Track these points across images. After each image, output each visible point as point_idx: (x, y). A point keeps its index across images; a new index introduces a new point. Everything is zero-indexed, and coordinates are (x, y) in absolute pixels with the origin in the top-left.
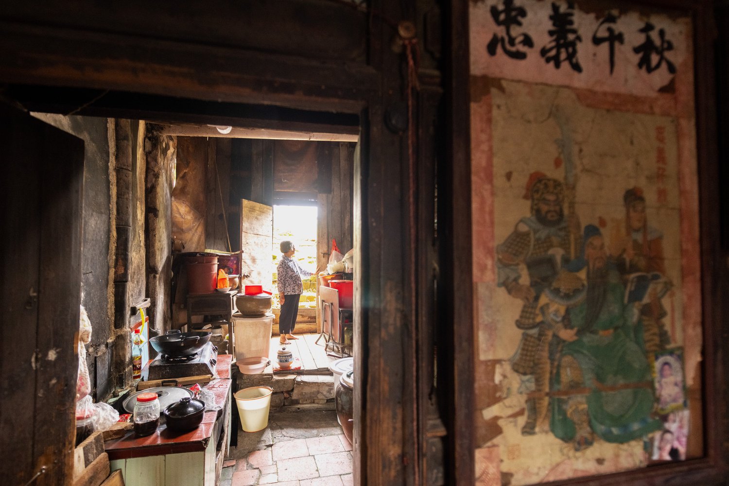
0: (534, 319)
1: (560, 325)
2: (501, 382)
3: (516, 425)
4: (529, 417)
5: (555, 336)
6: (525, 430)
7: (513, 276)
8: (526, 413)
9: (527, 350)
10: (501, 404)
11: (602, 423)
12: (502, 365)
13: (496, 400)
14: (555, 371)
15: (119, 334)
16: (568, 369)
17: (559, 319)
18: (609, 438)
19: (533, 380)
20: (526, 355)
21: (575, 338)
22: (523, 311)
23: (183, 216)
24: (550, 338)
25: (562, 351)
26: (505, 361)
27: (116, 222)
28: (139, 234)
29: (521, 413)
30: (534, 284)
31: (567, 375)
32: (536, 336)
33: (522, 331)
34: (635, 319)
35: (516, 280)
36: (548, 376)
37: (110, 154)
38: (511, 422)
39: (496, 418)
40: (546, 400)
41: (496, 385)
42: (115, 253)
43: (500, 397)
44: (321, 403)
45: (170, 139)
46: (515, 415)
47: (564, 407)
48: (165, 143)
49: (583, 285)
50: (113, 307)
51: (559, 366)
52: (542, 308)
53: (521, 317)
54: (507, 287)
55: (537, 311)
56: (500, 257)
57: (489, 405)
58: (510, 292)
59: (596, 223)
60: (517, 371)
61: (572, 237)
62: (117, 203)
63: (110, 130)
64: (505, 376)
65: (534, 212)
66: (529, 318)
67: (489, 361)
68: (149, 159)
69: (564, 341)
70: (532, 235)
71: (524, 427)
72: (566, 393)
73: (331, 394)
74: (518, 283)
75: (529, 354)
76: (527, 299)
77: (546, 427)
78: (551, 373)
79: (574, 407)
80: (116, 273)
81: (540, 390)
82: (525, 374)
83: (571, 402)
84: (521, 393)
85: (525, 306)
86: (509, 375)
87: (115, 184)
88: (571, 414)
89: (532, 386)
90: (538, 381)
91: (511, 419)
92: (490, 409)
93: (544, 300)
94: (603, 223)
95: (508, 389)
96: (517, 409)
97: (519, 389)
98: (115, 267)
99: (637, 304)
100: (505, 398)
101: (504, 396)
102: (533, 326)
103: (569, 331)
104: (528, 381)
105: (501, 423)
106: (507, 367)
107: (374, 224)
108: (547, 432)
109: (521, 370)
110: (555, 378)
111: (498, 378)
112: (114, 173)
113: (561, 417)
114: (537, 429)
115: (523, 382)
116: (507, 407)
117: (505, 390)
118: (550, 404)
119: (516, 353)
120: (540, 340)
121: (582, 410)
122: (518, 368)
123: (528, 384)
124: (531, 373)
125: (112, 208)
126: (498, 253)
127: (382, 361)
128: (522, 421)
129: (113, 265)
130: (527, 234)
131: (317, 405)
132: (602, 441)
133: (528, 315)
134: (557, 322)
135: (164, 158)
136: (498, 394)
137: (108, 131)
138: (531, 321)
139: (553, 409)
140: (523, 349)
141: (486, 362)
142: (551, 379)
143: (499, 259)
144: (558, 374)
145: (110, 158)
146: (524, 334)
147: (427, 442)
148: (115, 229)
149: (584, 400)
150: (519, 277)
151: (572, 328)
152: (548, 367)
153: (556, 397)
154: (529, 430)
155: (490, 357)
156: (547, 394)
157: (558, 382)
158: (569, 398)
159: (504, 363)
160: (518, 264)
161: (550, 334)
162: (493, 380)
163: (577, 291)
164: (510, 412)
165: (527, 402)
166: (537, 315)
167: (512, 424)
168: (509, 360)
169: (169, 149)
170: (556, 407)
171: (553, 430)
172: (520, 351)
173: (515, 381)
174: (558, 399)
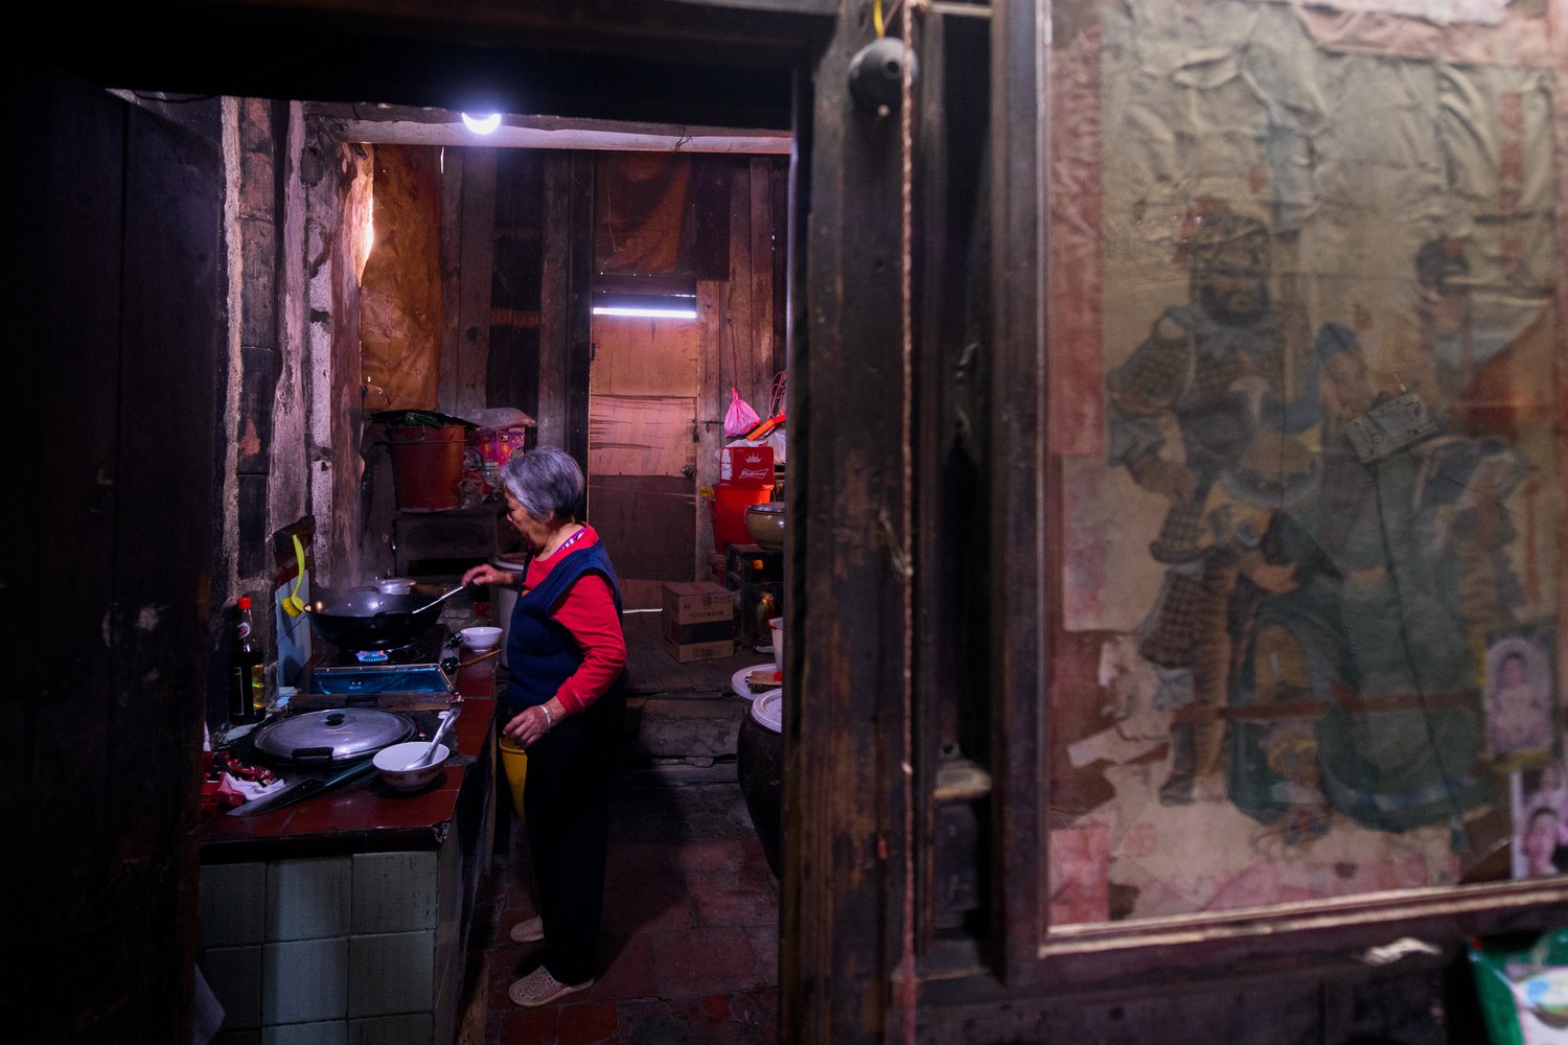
0: (1194, 539)
1: (1255, 555)
2: (1113, 681)
3: (1146, 781)
4: (1177, 764)
5: (1243, 579)
6: (1168, 792)
7: (1145, 440)
8: (1172, 754)
9: (1177, 611)
10: (1112, 732)
11: (1352, 785)
12: (1116, 644)
13: (1101, 723)
14: (1241, 660)
15: (249, 589)
16: (1274, 657)
17: (1255, 542)
18: (1367, 816)
19: (1189, 679)
20: (1174, 622)
21: (1291, 586)
22: (1168, 522)
23: (388, 332)
24: (1231, 585)
25: (1257, 615)
26: (1123, 634)
27: (242, 339)
28: (289, 369)
29: (1160, 753)
30: (1194, 461)
31: (1271, 669)
32: (1199, 578)
33: (1165, 567)
34: (1438, 544)
35: (1152, 450)
36: (1224, 669)
37: (228, 183)
38: (1135, 774)
39: (1101, 764)
40: (1219, 729)
41: (1101, 689)
42: (239, 407)
43: (1111, 715)
44: (701, 765)
45: (358, 154)
46: (1144, 760)
47: (1262, 743)
48: (348, 163)
49: (1313, 465)
50: (236, 529)
51: (1251, 649)
52: (1213, 515)
53: (1164, 535)
54: (1130, 466)
55: (1202, 523)
56: (1117, 396)
57: (1086, 734)
58: (1137, 477)
59: (1347, 320)
60: (1151, 658)
61: (1289, 352)
62: (243, 296)
63: (227, 129)
64: (1122, 669)
65: (1197, 294)
66: (1182, 538)
67: (1088, 633)
68: (311, 199)
69: (1265, 592)
70: (1192, 348)
71: (1167, 786)
72: (1266, 712)
73: (725, 744)
74: (1157, 459)
75: (1180, 619)
76: (1178, 493)
77: (1219, 785)
78: (1233, 663)
79: (1285, 745)
80: (240, 451)
81: (1204, 702)
82: (1170, 665)
83: (1277, 734)
84: (1160, 708)
85: (1173, 511)
86: (1132, 669)
87: (239, 252)
88: (1277, 759)
89: (1187, 693)
90: (1201, 683)
91: (1136, 768)
92: (1086, 743)
93: (1217, 498)
94: (1364, 318)
95: (1131, 698)
96: (1149, 746)
97: (1156, 697)
98: (239, 439)
99: (1442, 510)
100: (1123, 719)
101: (1121, 714)
102: (1192, 557)
103: (1276, 570)
104: (1177, 680)
105: (1111, 775)
106: (1129, 650)
107: (822, 320)
108: (1218, 800)
109: (1161, 656)
110: (1243, 675)
111: (1105, 674)
112: (238, 228)
113: (1252, 767)
114: (1196, 792)
115: (1164, 682)
116: (1126, 739)
117: (1123, 699)
118: (1227, 736)
119: (1150, 616)
120: (1206, 588)
121: (1306, 752)
122: (1151, 651)
123: (1177, 689)
124: (1184, 665)
125: (233, 306)
126: (1111, 388)
127: (836, 627)
128: (1161, 771)
129: (236, 434)
130: (1182, 344)
131: (690, 768)
132: (1350, 824)
133: (1180, 531)
134: (1248, 549)
135: (345, 197)
136: (1107, 710)
137: (224, 132)
138: (1187, 545)
139: (1236, 747)
140: (1166, 608)
141: (1080, 637)
142: (1231, 678)
143: (1114, 403)
144: (1249, 666)
145: (228, 193)
146: (1168, 574)
147: (936, 813)
148: (239, 354)
149: (1309, 731)
150: (1162, 442)
151: (1284, 562)
152: (1225, 649)
153: (1243, 721)
154: (1176, 790)
155: (1090, 624)
156: (1222, 713)
157: (1251, 686)
158: (1273, 725)
159: (1121, 638)
160: (1157, 415)
161: (1231, 574)
162: (1096, 678)
163: (1298, 479)
164: (1133, 751)
165: (1173, 728)
166: (1203, 531)
167: (1138, 778)
168: (1134, 633)
169: (355, 176)
170: (1242, 743)
171: (1234, 796)
172: (1158, 612)
173: (1147, 682)
174: (1247, 725)
